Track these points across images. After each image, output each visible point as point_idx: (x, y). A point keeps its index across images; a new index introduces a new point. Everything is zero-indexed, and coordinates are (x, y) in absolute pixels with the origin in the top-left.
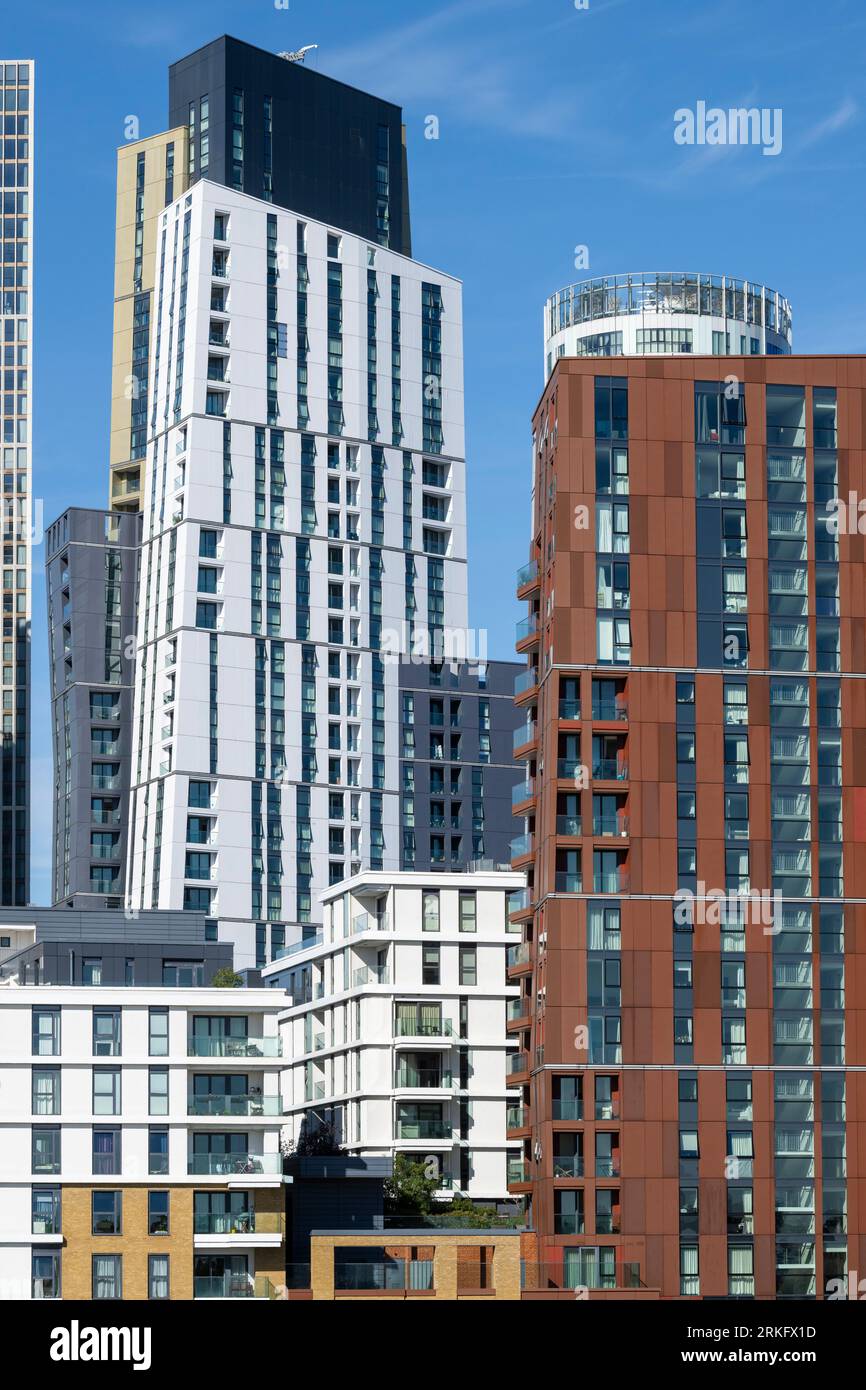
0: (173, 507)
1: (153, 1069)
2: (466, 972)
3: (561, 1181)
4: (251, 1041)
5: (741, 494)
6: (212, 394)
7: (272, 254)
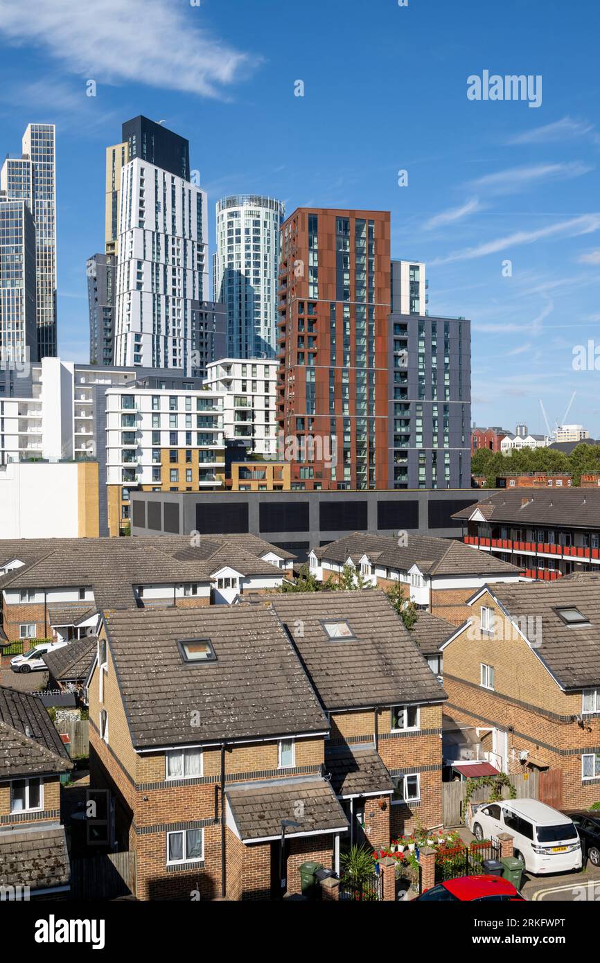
0: (128, 255)
1: (187, 414)
2: (254, 388)
4: (214, 407)
5: (348, 250)
6: (140, 222)
7: (156, 181)
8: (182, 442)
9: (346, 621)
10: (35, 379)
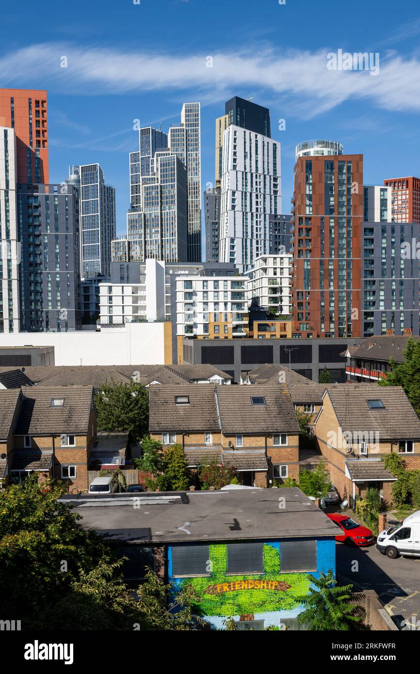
0: (227, 188)
1: (225, 291)
2: (282, 273)
3: (299, 311)
4: (242, 286)
5: (333, 182)
6: (234, 166)
7: (245, 139)
8: (221, 309)
9: (65, 399)
10: (142, 272)
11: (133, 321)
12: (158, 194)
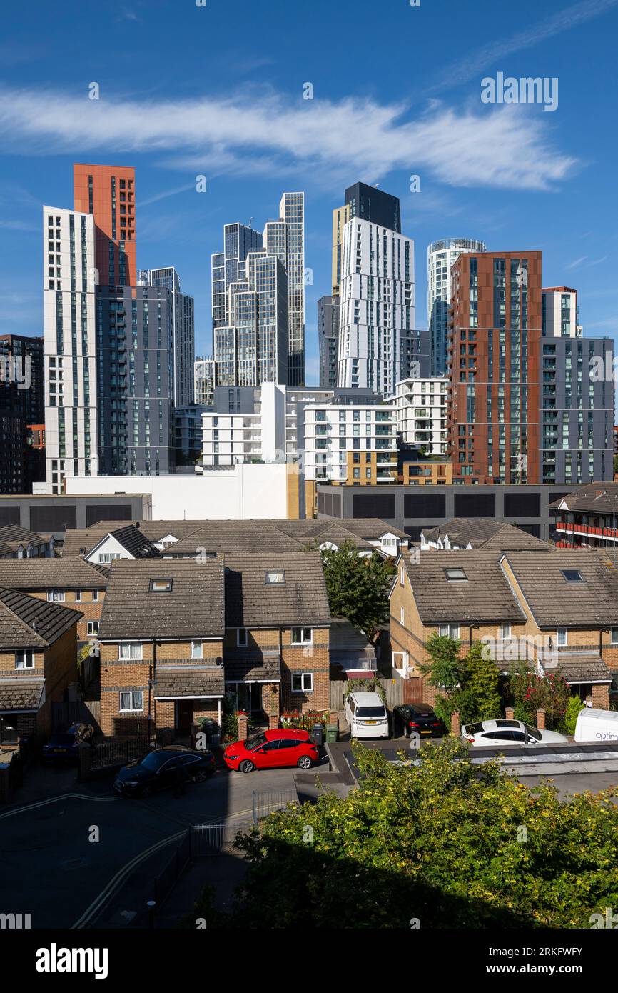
0: (348, 296)
1: (367, 424)
2: (432, 402)
3: (460, 450)
4: (389, 418)
5: (504, 286)
6: (357, 268)
7: (371, 235)
8: (363, 447)
9: (284, 572)
10: (256, 399)
11: (245, 462)
12: (253, 304)
